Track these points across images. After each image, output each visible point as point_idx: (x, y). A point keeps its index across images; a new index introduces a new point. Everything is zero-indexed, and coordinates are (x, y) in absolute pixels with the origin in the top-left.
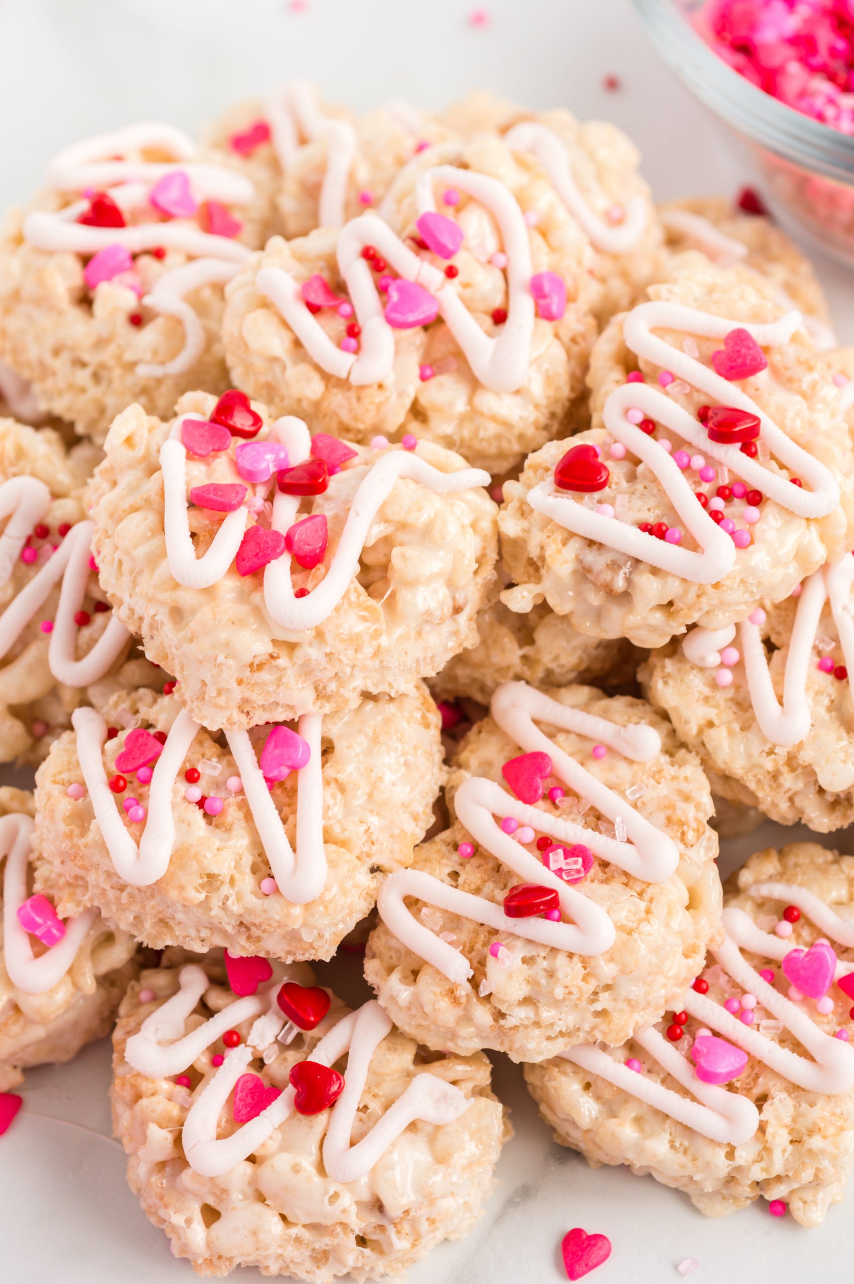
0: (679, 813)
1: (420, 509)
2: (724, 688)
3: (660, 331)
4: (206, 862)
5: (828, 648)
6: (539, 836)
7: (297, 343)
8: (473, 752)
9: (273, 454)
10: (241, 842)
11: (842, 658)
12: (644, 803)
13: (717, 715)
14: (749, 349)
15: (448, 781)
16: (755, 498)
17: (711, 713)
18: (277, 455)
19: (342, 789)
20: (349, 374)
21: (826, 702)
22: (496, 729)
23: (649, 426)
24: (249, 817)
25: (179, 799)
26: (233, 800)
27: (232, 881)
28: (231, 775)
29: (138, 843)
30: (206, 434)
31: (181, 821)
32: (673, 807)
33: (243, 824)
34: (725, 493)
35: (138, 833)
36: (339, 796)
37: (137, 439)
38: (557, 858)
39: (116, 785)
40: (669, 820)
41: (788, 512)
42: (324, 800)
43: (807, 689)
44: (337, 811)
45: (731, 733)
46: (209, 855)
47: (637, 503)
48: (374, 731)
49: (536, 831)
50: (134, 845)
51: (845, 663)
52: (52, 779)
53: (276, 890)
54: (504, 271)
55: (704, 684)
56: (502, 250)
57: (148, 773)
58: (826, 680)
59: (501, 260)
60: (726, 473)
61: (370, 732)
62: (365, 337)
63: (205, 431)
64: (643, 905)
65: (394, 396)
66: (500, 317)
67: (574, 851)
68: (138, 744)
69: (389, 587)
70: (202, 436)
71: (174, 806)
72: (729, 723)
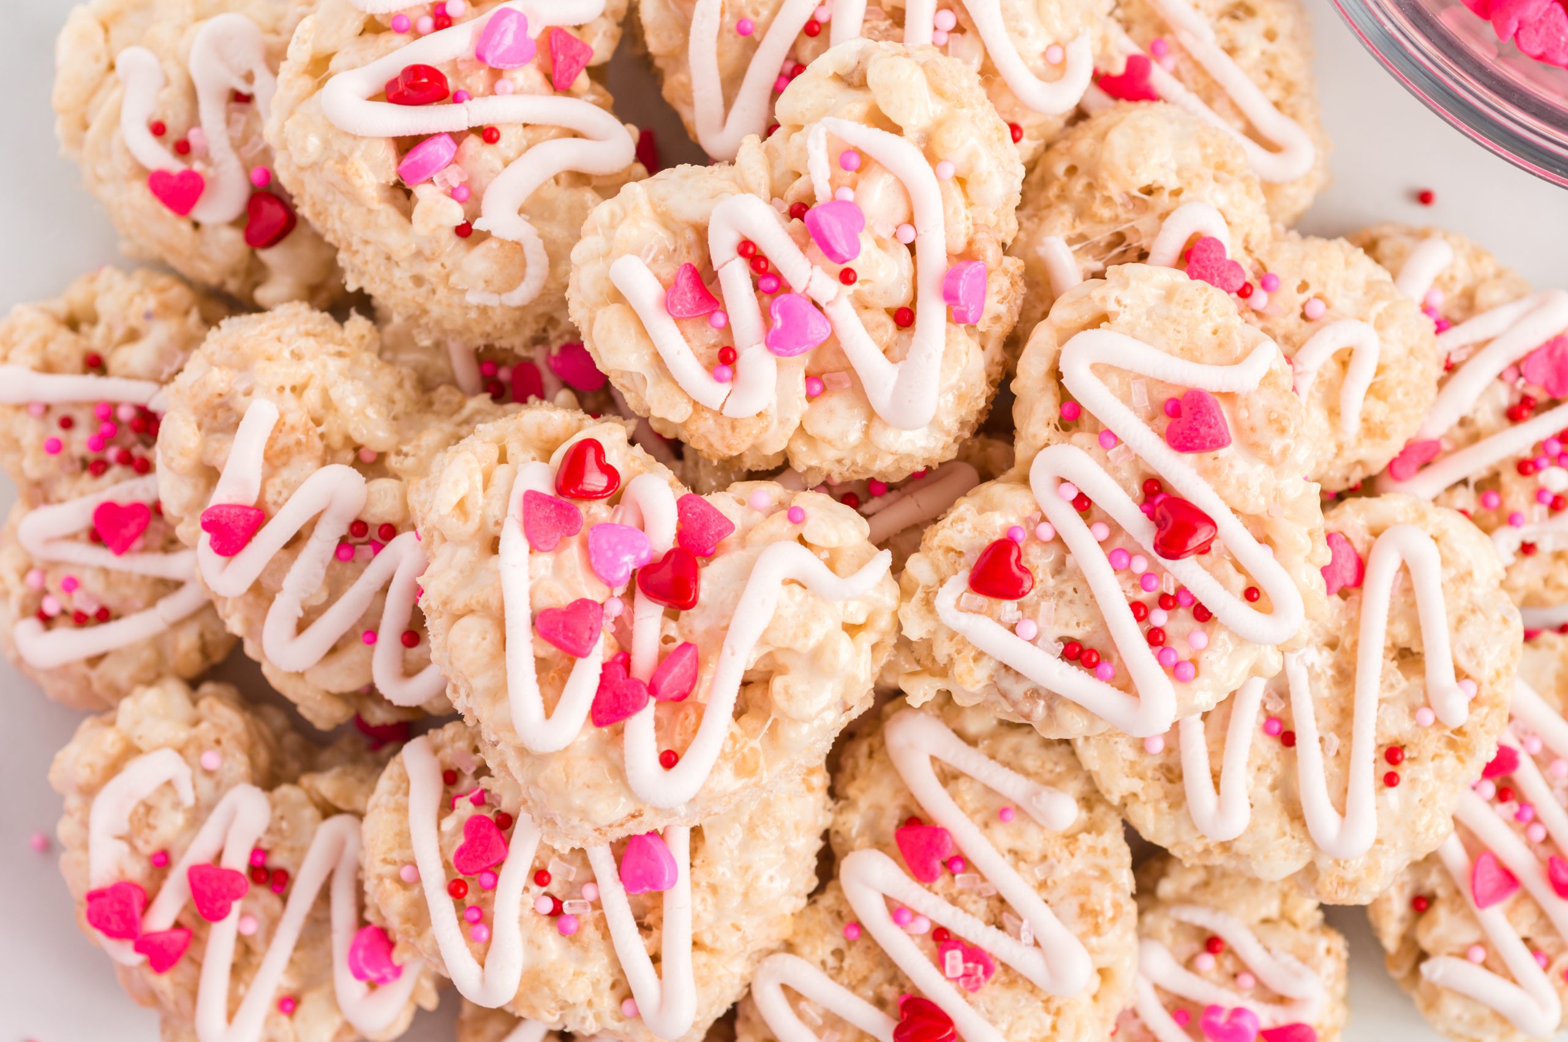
0: (1094, 899)
1: (806, 635)
2: (1153, 755)
3: (1101, 370)
4: (559, 992)
5: (1275, 707)
6: (935, 927)
7: (658, 361)
8: (862, 791)
9: (633, 554)
10: (598, 968)
11: (1290, 719)
12: (1055, 883)
13: (1143, 788)
14: (1210, 427)
15: (834, 823)
16: (1202, 614)
17: (1136, 785)
18: (638, 556)
19: (714, 889)
20: (723, 405)
21: (1269, 779)
22: (889, 766)
23: (1082, 503)
24: (606, 934)
25: (527, 912)
26: (589, 914)
27: (590, 1003)
28: (587, 882)
29: (483, 965)
30: (553, 515)
31: (532, 943)
32: (1086, 892)
33: (602, 945)
34: (1166, 602)
35: (482, 952)
36: (710, 900)
37: (469, 506)
38: (954, 958)
39: (456, 890)
40: (1082, 907)
41: (1241, 640)
42: (693, 909)
43: (1249, 765)
44: (708, 917)
45: (1157, 811)
46: (563, 985)
47: (1065, 613)
48: (751, 818)
49: (932, 922)
50: (478, 968)
51: (1294, 726)
52: (383, 857)
53: (637, 1015)
54: (912, 247)
55: (1130, 746)
56: (911, 221)
57: (492, 881)
58: (1270, 747)
59: (909, 235)
60: (1172, 580)
61: (746, 819)
62: (742, 363)
63: (551, 511)
64: (1048, 1020)
65: (775, 423)
66: (904, 318)
67: (973, 954)
68: (479, 835)
69: (770, 716)
70: (548, 518)
71: (522, 920)
72: (1157, 801)
